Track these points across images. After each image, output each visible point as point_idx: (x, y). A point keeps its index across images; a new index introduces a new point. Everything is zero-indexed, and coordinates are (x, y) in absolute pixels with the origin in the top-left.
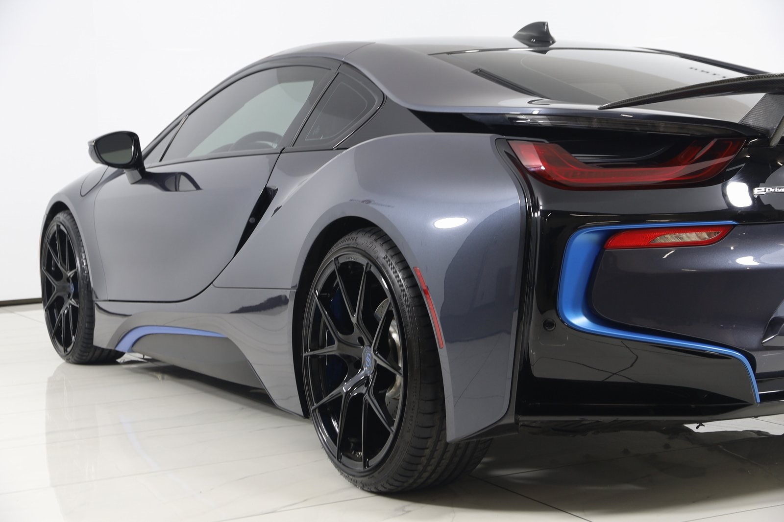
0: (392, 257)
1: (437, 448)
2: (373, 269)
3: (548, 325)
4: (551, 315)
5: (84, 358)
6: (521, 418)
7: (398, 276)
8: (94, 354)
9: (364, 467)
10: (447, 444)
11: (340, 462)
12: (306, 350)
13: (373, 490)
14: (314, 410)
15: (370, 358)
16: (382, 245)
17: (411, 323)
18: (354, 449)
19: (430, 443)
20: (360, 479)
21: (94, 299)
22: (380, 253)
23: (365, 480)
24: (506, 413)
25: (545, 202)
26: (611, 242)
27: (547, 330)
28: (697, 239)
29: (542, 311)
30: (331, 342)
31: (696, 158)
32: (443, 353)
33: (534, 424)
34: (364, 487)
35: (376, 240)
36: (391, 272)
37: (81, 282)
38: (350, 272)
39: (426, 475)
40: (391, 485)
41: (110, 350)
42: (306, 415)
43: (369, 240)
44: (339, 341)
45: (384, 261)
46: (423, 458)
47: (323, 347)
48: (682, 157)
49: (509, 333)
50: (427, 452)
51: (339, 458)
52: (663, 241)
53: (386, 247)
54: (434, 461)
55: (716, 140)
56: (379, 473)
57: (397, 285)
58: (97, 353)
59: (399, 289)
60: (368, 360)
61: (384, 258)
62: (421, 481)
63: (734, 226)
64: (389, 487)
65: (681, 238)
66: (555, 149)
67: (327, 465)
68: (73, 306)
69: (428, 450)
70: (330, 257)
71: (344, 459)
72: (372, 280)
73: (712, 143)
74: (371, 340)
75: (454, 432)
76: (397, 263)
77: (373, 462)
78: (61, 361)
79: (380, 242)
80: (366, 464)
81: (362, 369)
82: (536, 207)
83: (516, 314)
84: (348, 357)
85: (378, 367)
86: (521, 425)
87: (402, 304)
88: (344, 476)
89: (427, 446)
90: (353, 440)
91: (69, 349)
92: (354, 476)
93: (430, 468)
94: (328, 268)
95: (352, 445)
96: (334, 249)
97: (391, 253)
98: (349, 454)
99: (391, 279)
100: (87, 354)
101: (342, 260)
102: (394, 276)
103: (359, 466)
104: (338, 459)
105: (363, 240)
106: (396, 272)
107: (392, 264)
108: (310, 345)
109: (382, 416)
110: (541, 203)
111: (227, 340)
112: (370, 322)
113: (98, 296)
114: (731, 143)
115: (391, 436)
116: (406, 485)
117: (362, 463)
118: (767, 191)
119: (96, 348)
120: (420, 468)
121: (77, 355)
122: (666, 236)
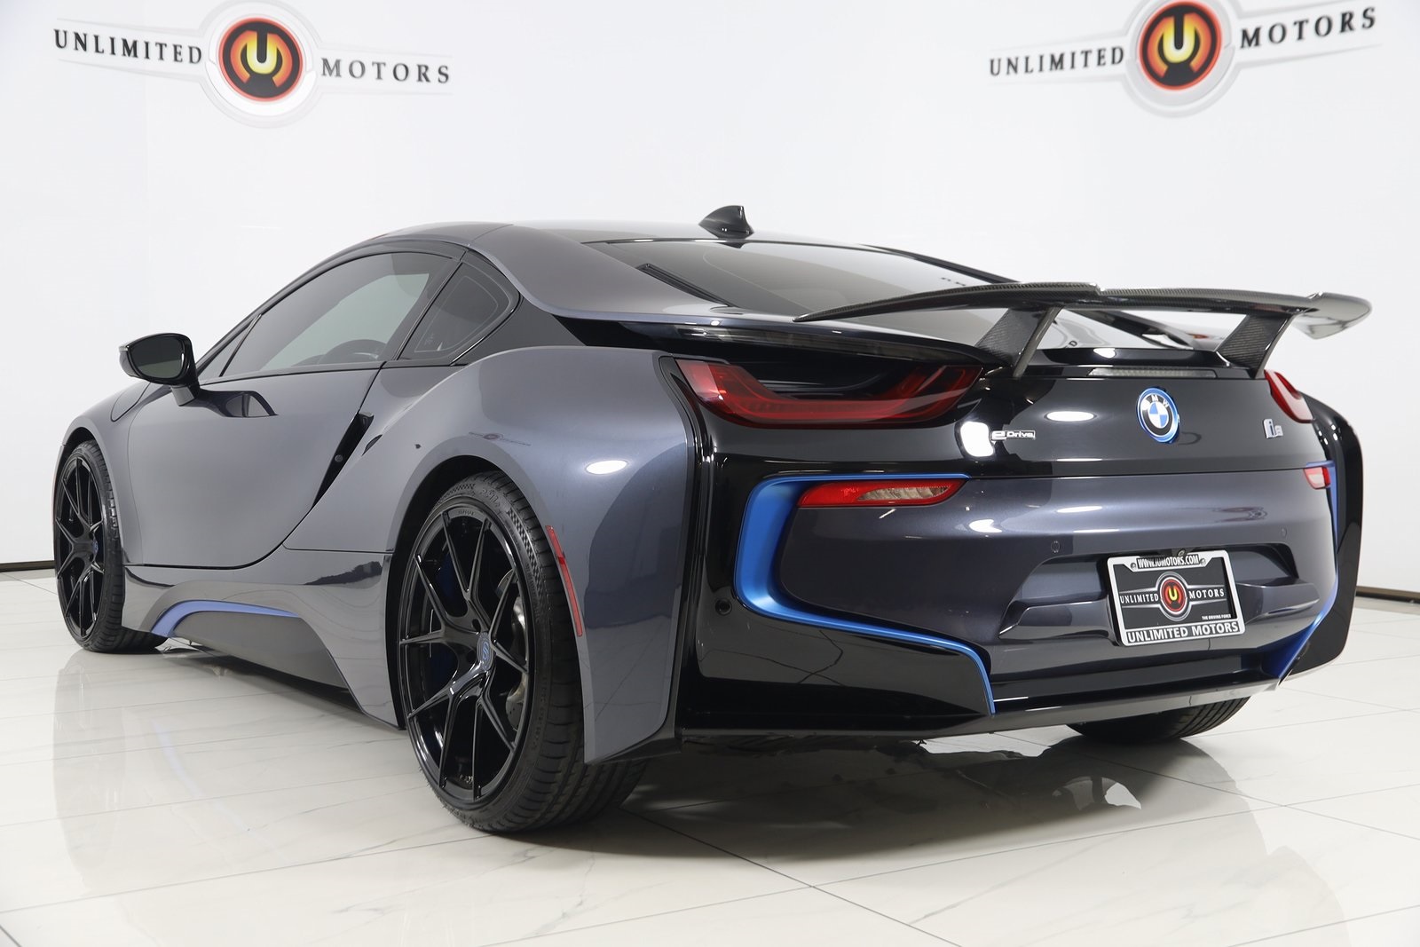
0: (519, 511)
1: (573, 771)
2: (494, 529)
3: (722, 606)
4: (725, 594)
5: (109, 643)
6: (684, 732)
7: (526, 538)
8: (123, 639)
9: (475, 796)
10: (586, 767)
11: (443, 789)
12: (403, 637)
13: (486, 828)
14: (412, 718)
15: (487, 650)
16: (506, 495)
17: (540, 601)
18: (462, 773)
19: (563, 764)
20: (469, 814)
21: (125, 563)
22: (504, 506)
23: (475, 814)
24: (664, 724)
25: (720, 445)
26: (806, 499)
27: (720, 614)
28: (919, 497)
29: (714, 588)
30: (437, 627)
31: (920, 389)
32: (582, 643)
33: (702, 740)
34: (475, 824)
35: (498, 489)
36: (517, 532)
37: (106, 538)
38: (463, 530)
39: (557, 808)
40: (510, 821)
41: (146, 633)
42: (402, 726)
43: (490, 489)
44: (447, 624)
45: (508, 517)
46: (553, 785)
47: (426, 632)
48: (903, 388)
49: (669, 617)
50: (559, 776)
51: (442, 784)
52: (874, 498)
53: (511, 498)
54: (568, 789)
55: (945, 367)
56: (494, 805)
57: (525, 549)
58: (128, 637)
59: (527, 556)
60: (485, 651)
61: (508, 513)
62: (550, 816)
63: (966, 480)
64: (508, 824)
65: (898, 495)
66: (737, 372)
67: (428, 793)
68: (95, 571)
69: (560, 774)
70: (438, 510)
71: (449, 785)
72: (492, 545)
73: (940, 371)
74: (489, 624)
75: (594, 749)
76: (525, 520)
77: (487, 790)
78: (77, 648)
79: (503, 491)
80: (477, 793)
81: (477, 664)
82: (708, 450)
83: (678, 592)
84: (460, 648)
85: (497, 660)
86: (686, 742)
87: (530, 575)
88: (449, 809)
89: (559, 769)
90: (462, 760)
91: (88, 632)
92: (461, 809)
93: (562, 799)
94: (434, 526)
95: (461, 766)
96: (444, 499)
97: (518, 506)
98: (456, 780)
99: (516, 541)
100: (112, 638)
101: (453, 515)
102: (520, 538)
103: (468, 795)
104: (440, 786)
105: (481, 488)
106: (523, 532)
107: (518, 521)
108: (409, 630)
109: (499, 727)
110: (715, 444)
111: (300, 620)
112: (487, 597)
113: (130, 560)
114: (964, 372)
115: (511, 755)
116: (530, 821)
117: (472, 791)
118: (1008, 435)
119: (126, 630)
120: (550, 798)
121: (98, 639)
122: (878, 491)
